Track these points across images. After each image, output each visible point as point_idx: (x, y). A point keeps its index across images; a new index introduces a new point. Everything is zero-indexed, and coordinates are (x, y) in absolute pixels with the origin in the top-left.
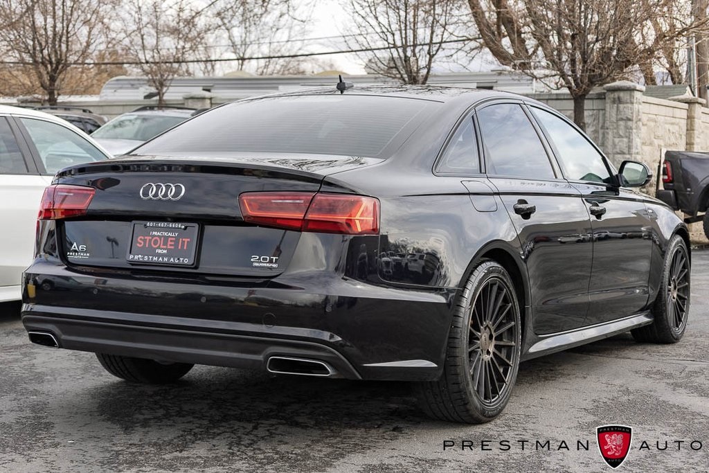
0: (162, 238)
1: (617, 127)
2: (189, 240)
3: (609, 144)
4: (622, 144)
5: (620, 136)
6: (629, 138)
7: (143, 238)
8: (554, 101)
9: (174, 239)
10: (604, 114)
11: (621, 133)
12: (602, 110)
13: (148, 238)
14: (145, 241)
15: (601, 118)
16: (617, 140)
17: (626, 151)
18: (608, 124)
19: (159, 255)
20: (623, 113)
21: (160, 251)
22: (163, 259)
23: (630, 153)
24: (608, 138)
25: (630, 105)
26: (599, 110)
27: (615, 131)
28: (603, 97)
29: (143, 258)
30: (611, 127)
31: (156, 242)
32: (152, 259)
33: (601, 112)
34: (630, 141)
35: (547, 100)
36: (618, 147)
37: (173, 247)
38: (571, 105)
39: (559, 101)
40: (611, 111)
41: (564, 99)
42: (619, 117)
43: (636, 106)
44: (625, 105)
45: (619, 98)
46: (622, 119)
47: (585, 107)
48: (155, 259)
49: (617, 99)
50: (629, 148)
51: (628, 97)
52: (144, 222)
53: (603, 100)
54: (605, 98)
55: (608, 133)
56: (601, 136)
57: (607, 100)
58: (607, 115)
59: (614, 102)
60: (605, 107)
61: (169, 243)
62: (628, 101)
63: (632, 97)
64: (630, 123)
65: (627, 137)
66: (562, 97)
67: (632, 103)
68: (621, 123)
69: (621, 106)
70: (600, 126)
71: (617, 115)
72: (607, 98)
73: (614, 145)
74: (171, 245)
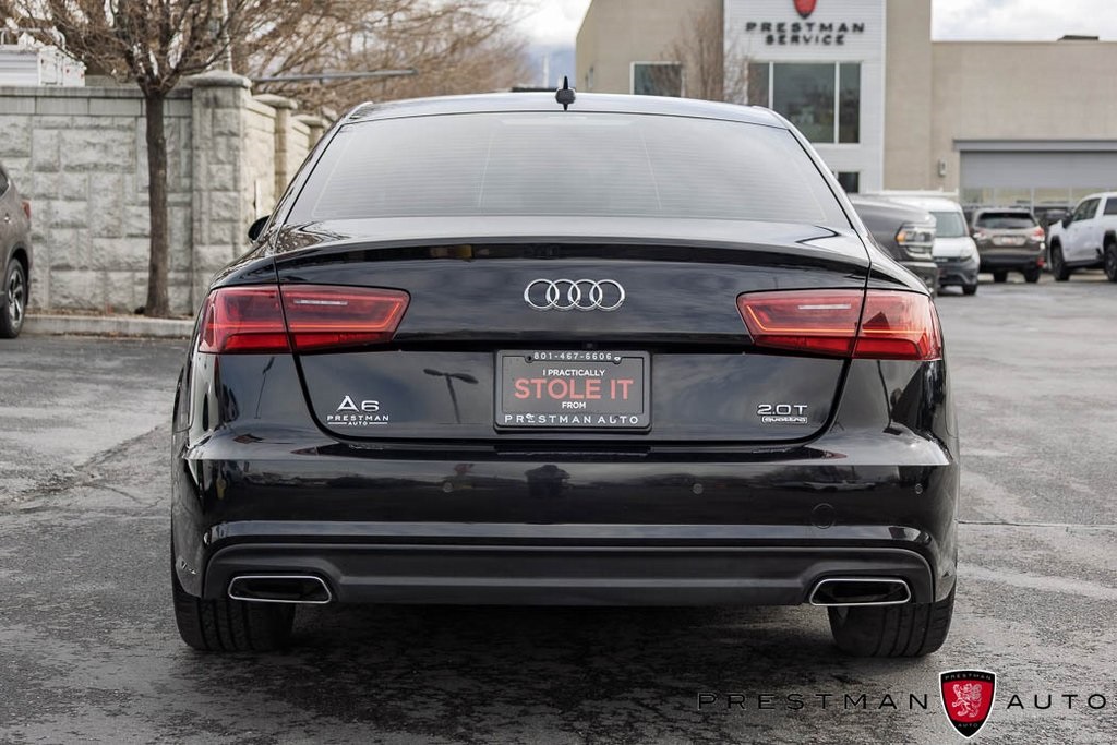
0: (572, 381)
1: (215, 147)
2: (631, 382)
3: (201, 173)
4: (223, 174)
5: (219, 162)
6: (235, 165)
7: (527, 382)
8: (101, 102)
9: (599, 381)
10: (190, 125)
11: (221, 156)
12: (185, 117)
13: (539, 382)
14: (532, 387)
15: (183, 133)
16: (214, 168)
17: (230, 185)
18: (197, 141)
19: (571, 413)
20: (222, 123)
21: (570, 405)
22: (581, 419)
23: (236, 190)
24: (199, 165)
25: (234, 111)
26: (179, 117)
27: (211, 153)
28: (185, 96)
29: (536, 419)
30: (204, 146)
31: (558, 388)
32: (557, 420)
33: (184, 122)
34: (236, 170)
35: (89, 98)
36: (216, 179)
37: (599, 397)
38: (139, 108)
39: (108, 102)
40: (202, 120)
41: (119, 98)
42: (217, 129)
43: (243, 112)
44: (227, 111)
45: (216, 99)
46: (221, 134)
47: (165, 113)
48: (564, 420)
49: (212, 101)
50: (236, 180)
51: (231, 98)
52: (527, 353)
53: (187, 103)
54: (190, 99)
55: (198, 156)
56: (184, 161)
57: (196, 102)
58: (196, 125)
59: (207, 104)
60: (192, 111)
61: (589, 389)
62: (231, 104)
63: (237, 97)
64: (235, 141)
65: (230, 163)
66: (116, 94)
67: (237, 107)
68: (221, 140)
69: (220, 112)
70: (183, 143)
71: (212, 126)
72: (194, 98)
73: (210, 176)
74: (592, 393)
